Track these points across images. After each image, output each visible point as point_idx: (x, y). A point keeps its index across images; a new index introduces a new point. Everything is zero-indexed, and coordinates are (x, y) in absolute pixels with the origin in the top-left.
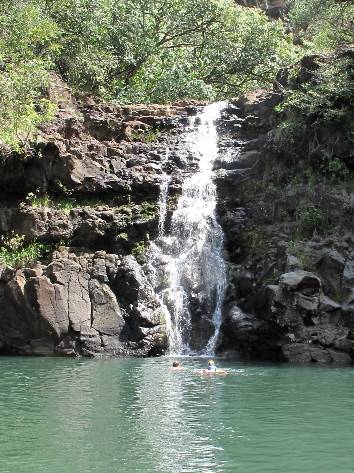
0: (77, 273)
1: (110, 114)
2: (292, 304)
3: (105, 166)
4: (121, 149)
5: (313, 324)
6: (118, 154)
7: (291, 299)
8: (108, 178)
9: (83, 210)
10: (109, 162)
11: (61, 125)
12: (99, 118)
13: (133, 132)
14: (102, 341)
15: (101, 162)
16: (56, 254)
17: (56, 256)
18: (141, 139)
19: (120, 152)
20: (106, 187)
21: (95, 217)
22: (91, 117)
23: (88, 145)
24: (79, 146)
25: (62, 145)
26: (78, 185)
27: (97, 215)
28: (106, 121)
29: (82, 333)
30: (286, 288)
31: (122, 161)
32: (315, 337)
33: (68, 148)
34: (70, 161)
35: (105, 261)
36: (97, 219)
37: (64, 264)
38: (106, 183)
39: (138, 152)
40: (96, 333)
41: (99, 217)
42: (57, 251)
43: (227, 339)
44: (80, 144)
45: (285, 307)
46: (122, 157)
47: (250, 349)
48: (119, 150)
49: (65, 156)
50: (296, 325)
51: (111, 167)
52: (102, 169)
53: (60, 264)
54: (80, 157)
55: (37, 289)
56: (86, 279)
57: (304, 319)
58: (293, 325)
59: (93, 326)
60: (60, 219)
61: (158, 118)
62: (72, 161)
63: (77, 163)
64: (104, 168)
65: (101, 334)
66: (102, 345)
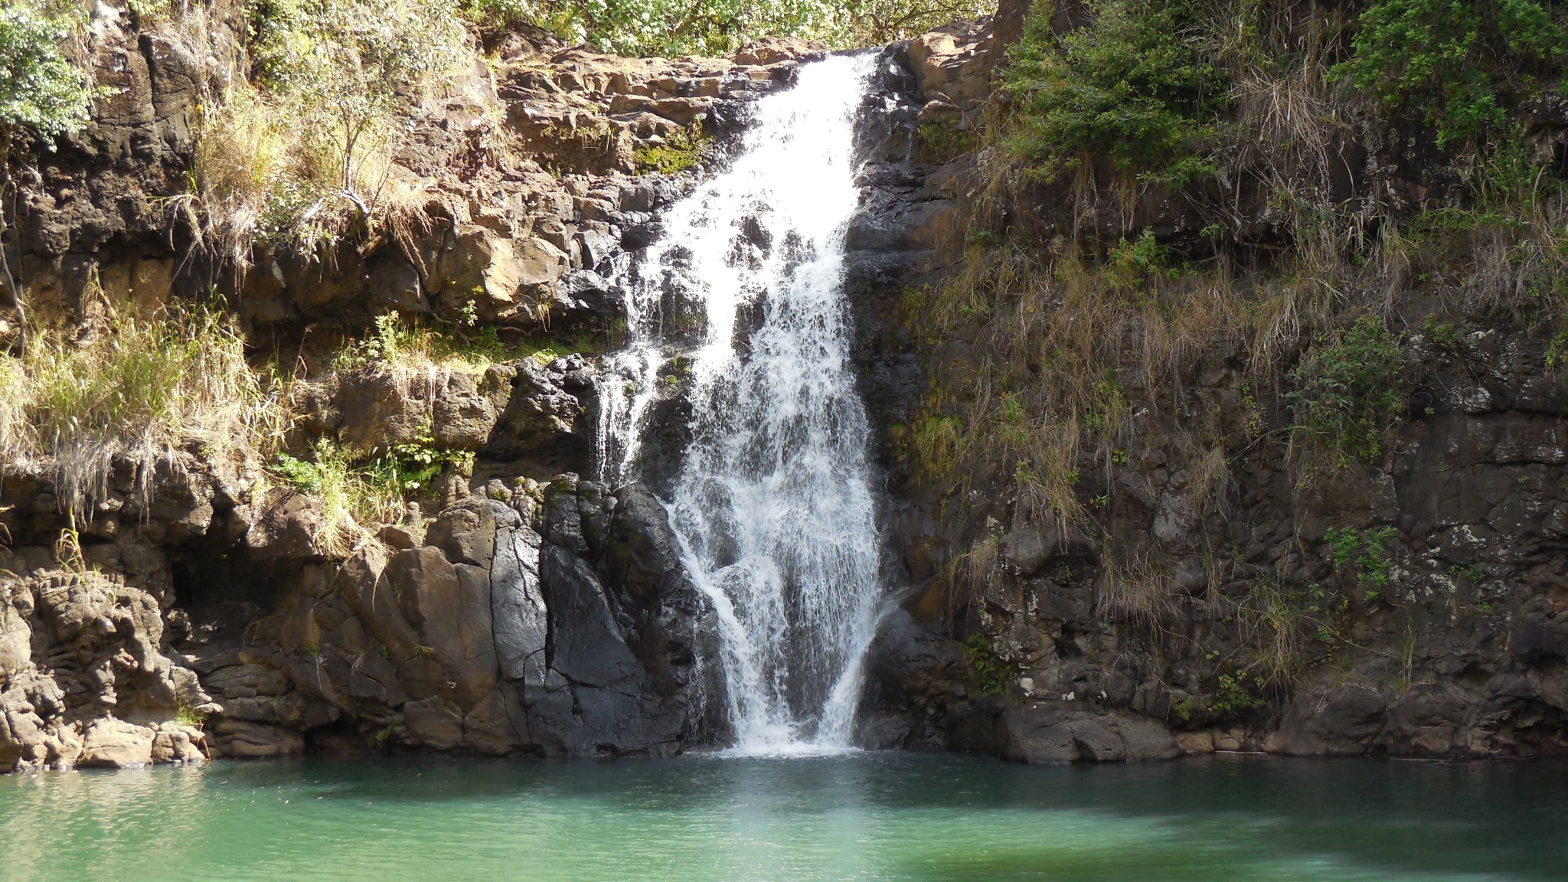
0: (511, 531)
1: (575, 96)
2: (1026, 608)
3: (568, 252)
4: (608, 199)
5: (1078, 653)
6: (601, 215)
7: (1025, 596)
8: (578, 281)
9: (518, 369)
10: (579, 237)
11: (453, 148)
12: (547, 113)
13: (636, 146)
14: (576, 701)
15: (557, 241)
16: (457, 484)
17: (457, 490)
18: (659, 165)
19: (607, 206)
20: (572, 306)
21: (548, 386)
22: (529, 111)
23: (523, 197)
24: (501, 203)
25: (460, 205)
26: (505, 305)
27: (553, 382)
28: (566, 119)
29: (527, 681)
30: (1011, 570)
31: (610, 232)
32: (1082, 686)
33: (474, 211)
34: (482, 246)
35: (577, 500)
36: (553, 393)
37: (478, 513)
38: (574, 296)
39: (650, 204)
40: (562, 681)
41: (559, 387)
42: (458, 477)
43: (878, 686)
44: (504, 194)
45: (1012, 614)
46: (612, 220)
47: (931, 711)
48: (602, 201)
49: (469, 233)
50: (1037, 657)
51: (585, 251)
52: (561, 261)
53: (470, 514)
54: (504, 232)
55: (415, 579)
56: (533, 547)
57: (1057, 642)
58: (1029, 657)
59: (554, 663)
60: (463, 395)
61: (701, 103)
62: (488, 245)
63: (501, 250)
64: (565, 255)
65: (572, 683)
66: (576, 711)
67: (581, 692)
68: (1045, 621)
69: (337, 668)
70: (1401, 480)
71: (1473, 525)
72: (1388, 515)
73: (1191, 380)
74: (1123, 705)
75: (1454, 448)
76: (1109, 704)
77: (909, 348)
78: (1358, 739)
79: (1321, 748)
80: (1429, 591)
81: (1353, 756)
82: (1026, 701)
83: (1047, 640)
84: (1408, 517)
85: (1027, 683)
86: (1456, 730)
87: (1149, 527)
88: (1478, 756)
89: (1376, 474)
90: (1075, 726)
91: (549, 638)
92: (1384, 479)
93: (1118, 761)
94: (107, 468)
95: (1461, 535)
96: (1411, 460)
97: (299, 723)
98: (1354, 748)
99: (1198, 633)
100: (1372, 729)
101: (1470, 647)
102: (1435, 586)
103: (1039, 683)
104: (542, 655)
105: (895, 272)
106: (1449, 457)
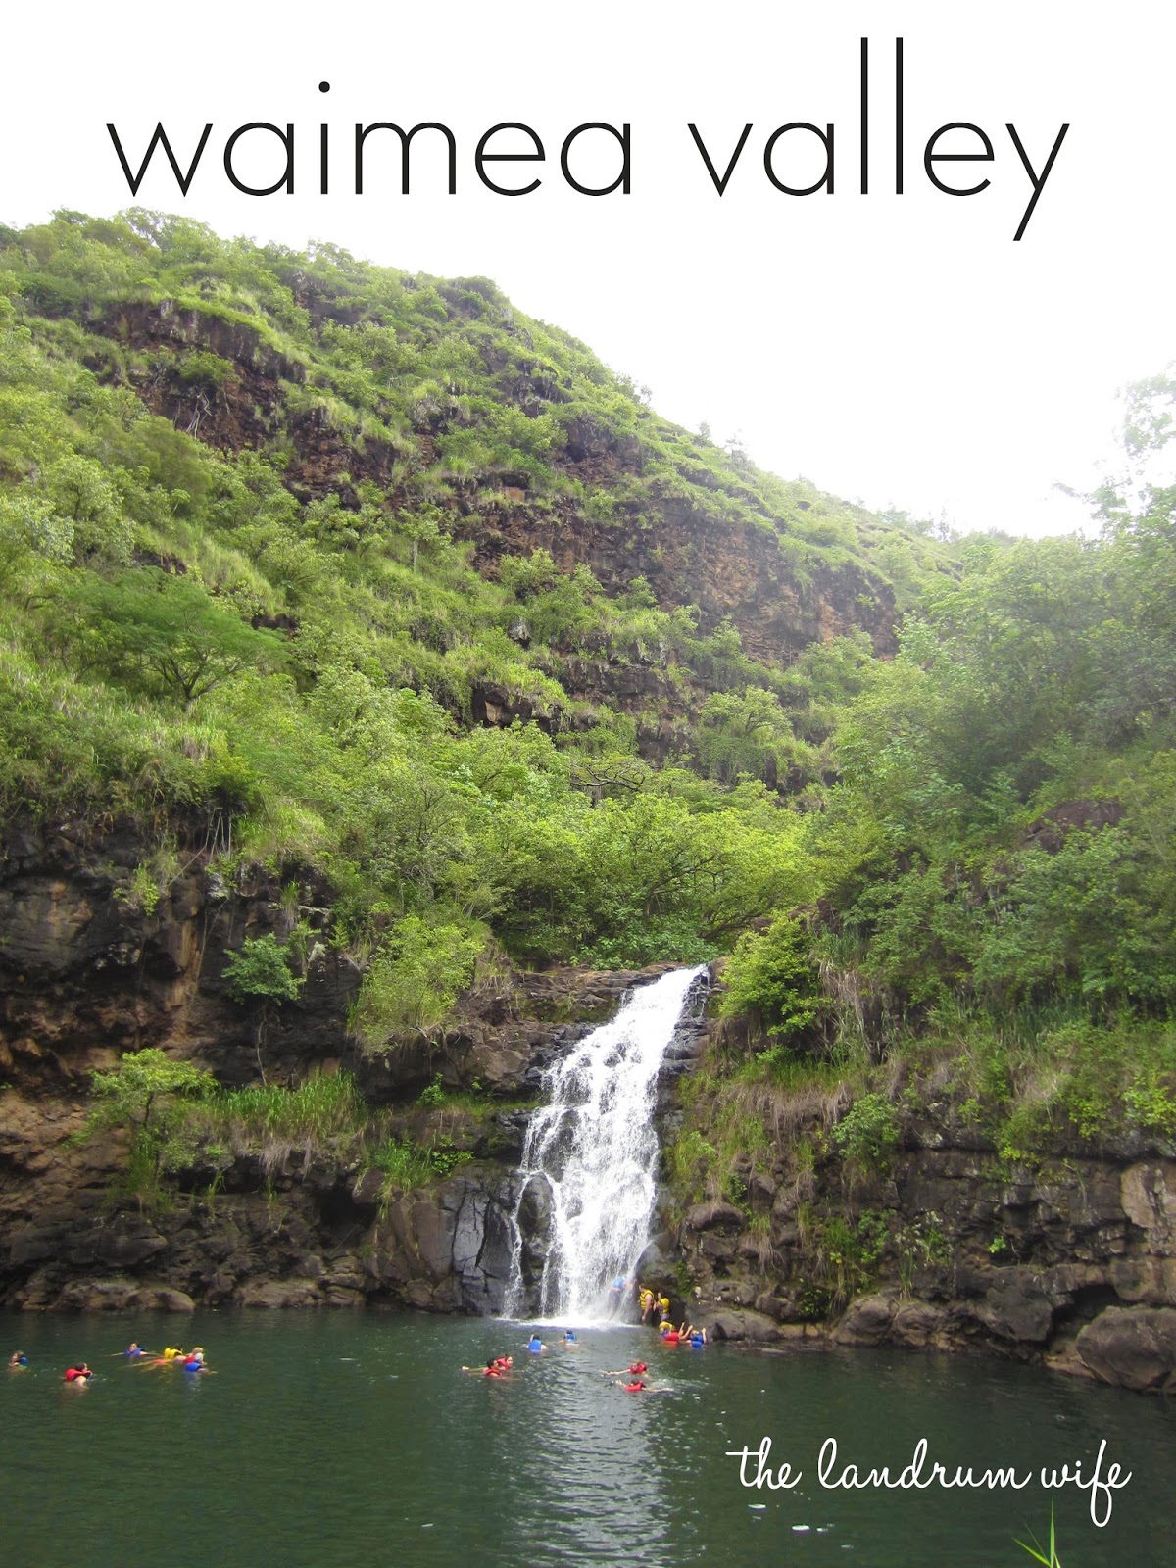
1: (560, 987)
2: (698, 1247)
7: (697, 1241)
9: (495, 1113)
11: (484, 1009)
13: (582, 1010)
21: (507, 1122)
24: (501, 1034)
25: (477, 1035)
26: (495, 1082)
29: (465, 1273)
30: (690, 1226)
32: (726, 1294)
34: (486, 1056)
36: (509, 1126)
40: (482, 1274)
48: (554, 1035)
49: (481, 1049)
50: (703, 1275)
57: (714, 1268)
62: (489, 1055)
63: (495, 1058)
66: (486, 1290)
67: (490, 1280)
68: (708, 1255)
69: (382, 1261)
70: (901, 1185)
71: (937, 1212)
72: (893, 1204)
73: (798, 1128)
74: (750, 1306)
75: (925, 1167)
76: (740, 1305)
77: (680, 1108)
78: (874, 1335)
79: (853, 1339)
80: (915, 1249)
81: (872, 1346)
82: (696, 1300)
83: (707, 1266)
84: (905, 1206)
85: (698, 1289)
86: (929, 1333)
87: (771, 1207)
88: (942, 1351)
89: (885, 1181)
90: (719, 1316)
91: (481, 1251)
92: (890, 1183)
93: (740, 1337)
94: (287, 1155)
95: (931, 1218)
96: (905, 1173)
97: (365, 1288)
98: (872, 1340)
99: (795, 1266)
100: (882, 1329)
101: (935, 1283)
102: (919, 1247)
103: (704, 1290)
104: (474, 1261)
105: (681, 1070)
106: (924, 1173)
